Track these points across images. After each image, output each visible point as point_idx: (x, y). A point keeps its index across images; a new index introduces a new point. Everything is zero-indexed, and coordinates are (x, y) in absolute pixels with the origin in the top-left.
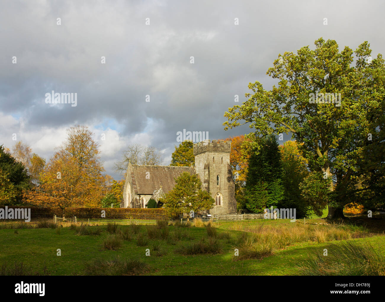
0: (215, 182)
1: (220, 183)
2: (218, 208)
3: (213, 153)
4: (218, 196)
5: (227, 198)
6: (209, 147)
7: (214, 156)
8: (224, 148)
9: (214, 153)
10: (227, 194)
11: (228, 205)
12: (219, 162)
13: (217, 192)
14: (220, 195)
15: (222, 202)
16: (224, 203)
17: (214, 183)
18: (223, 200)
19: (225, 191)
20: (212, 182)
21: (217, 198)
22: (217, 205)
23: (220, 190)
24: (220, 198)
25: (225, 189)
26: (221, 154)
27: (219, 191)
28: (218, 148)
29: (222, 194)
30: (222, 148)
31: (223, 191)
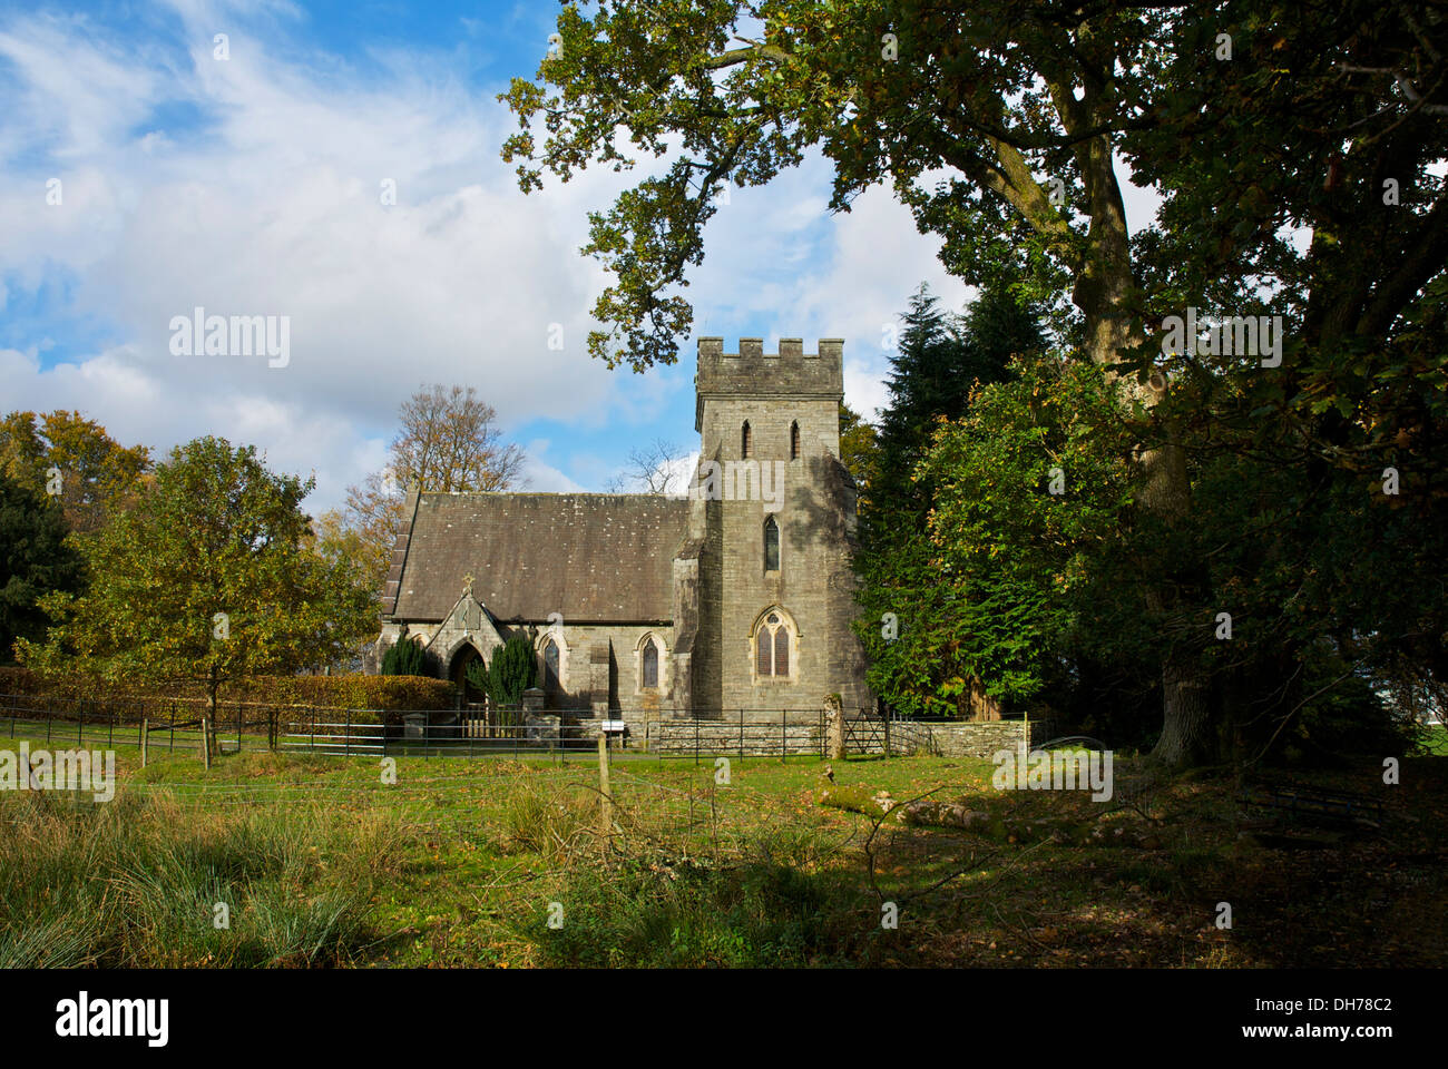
0: (755, 551)
1: (783, 558)
2: (770, 693)
3: (739, 405)
4: (773, 629)
5: (826, 636)
6: (715, 373)
7: (747, 416)
8: (800, 375)
9: (746, 404)
10: (823, 616)
11: (828, 674)
12: (778, 448)
13: (764, 606)
14: (784, 620)
15: (794, 656)
16: (808, 664)
17: (744, 558)
18: (799, 646)
19: (814, 598)
20: (733, 552)
21: (764, 636)
22: (768, 672)
23: (780, 592)
24: (782, 634)
25: (810, 592)
26: (787, 407)
27: (775, 599)
28: (767, 374)
29: (791, 614)
30: (793, 376)
31: (798, 601)
